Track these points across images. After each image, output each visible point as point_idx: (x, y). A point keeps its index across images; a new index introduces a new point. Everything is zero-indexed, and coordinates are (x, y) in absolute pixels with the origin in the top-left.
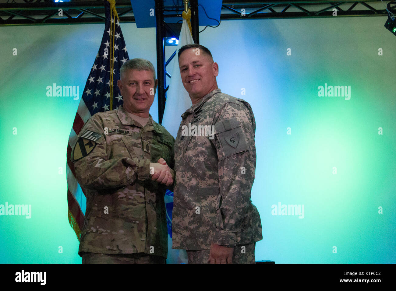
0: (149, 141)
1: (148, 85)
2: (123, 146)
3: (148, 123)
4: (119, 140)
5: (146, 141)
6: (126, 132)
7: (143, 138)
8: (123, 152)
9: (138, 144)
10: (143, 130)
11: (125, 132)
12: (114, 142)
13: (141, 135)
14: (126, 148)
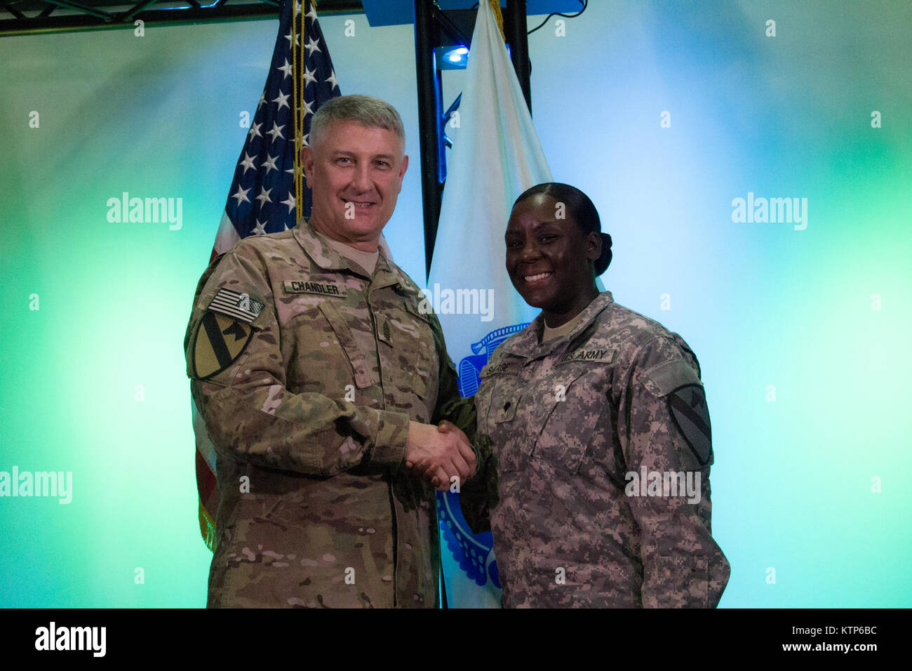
0: (386, 314)
1: (383, 167)
2: (326, 330)
3: (378, 265)
4: (313, 312)
5: (381, 312)
6: (329, 290)
7: (371, 304)
8: (325, 344)
9: (363, 320)
10: (370, 284)
11: (326, 290)
12: (299, 318)
13: (367, 297)
14: (332, 334)
